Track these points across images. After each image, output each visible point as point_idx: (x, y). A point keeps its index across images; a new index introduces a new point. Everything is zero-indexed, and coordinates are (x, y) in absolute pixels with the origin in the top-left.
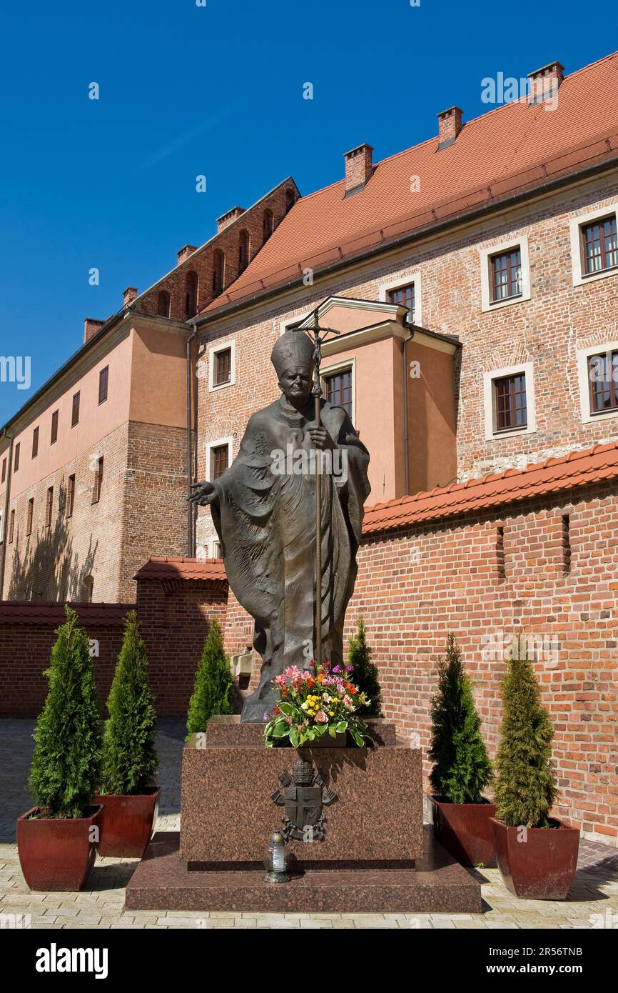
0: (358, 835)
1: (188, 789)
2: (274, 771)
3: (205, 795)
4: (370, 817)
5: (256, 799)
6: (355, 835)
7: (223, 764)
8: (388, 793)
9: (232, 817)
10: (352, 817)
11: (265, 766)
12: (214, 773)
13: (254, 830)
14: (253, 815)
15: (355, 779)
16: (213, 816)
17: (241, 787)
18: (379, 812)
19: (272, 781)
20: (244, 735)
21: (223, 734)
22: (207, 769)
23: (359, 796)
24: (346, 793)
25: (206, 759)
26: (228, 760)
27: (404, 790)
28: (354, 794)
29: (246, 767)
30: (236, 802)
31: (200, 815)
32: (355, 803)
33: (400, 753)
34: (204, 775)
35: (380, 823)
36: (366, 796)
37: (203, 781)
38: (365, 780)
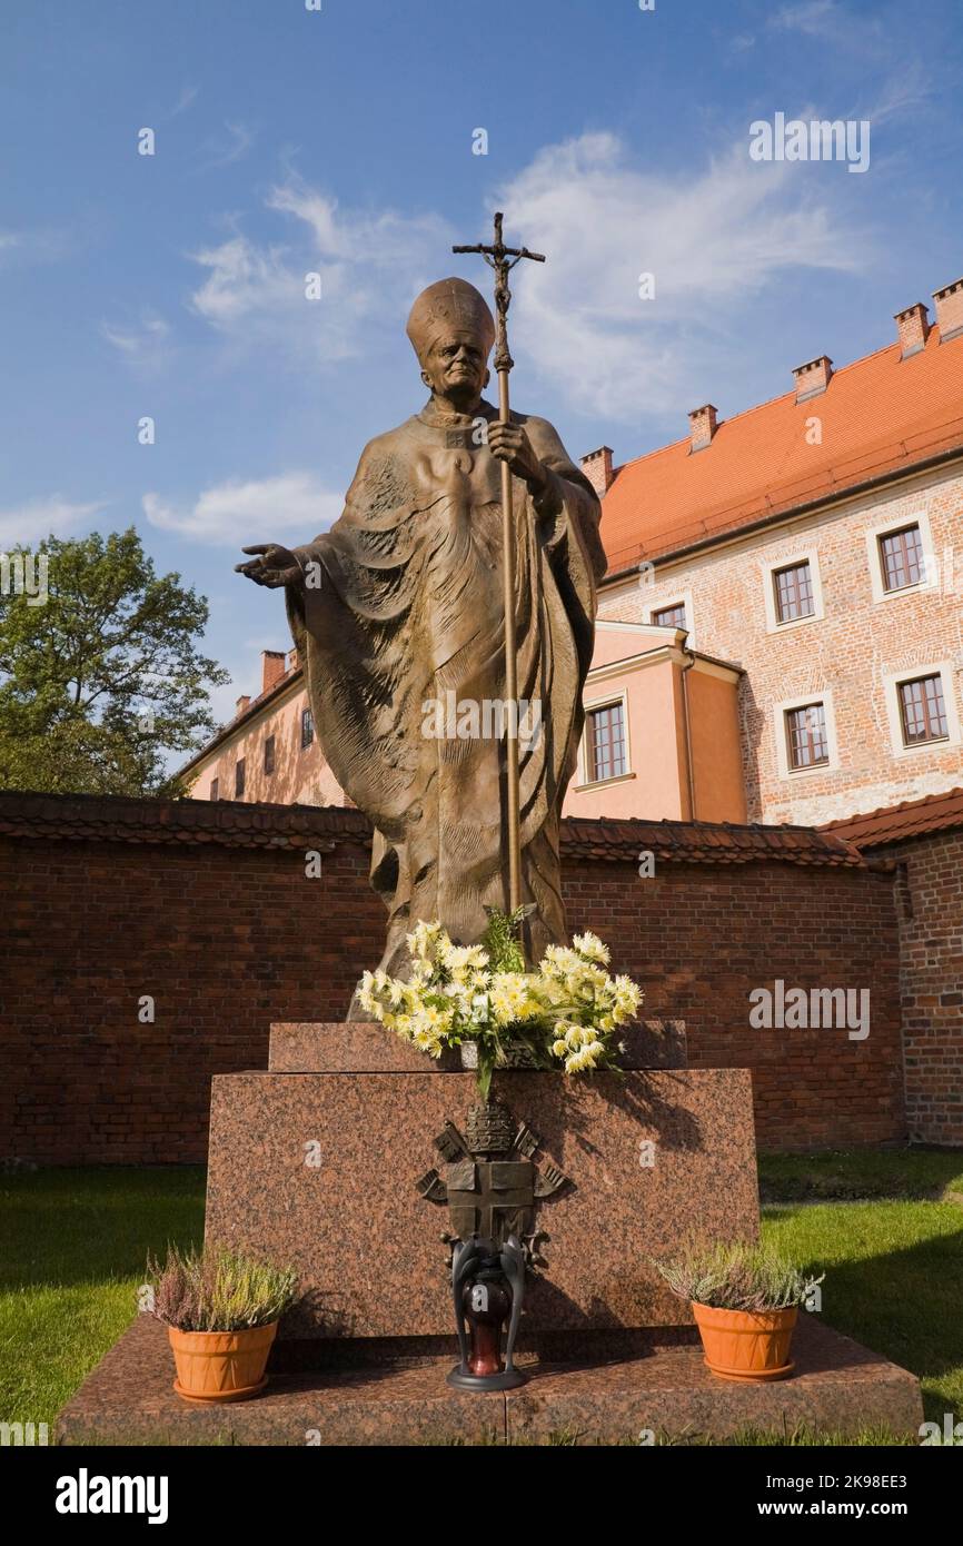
0: (616, 1268)
1: (222, 1170)
2: (424, 1127)
3: (263, 1183)
4: (643, 1226)
5: (382, 1190)
6: (610, 1270)
7: (305, 1111)
8: (681, 1172)
9: (325, 1233)
10: (603, 1229)
11: (403, 1115)
12: (284, 1133)
13: (377, 1263)
14: (375, 1230)
15: (606, 1142)
16: (282, 1233)
17: (347, 1164)
18: (662, 1216)
19: (419, 1149)
20: (353, 1049)
21: (307, 1046)
22: (268, 1122)
23: (618, 1181)
24: (587, 1175)
25: (265, 1101)
26: (316, 1102)
27: (717, 1164)
28: (606, 1178)
29: (358, 1119)
30: (334, 1198)
31: (252, 1230)
32: (608, 1196)
33: (705, 1080)
34: (261, 1138)
35: (665, 1241)
36: (634, 1181)
37: (259, 1150)
38: (629, 1143)
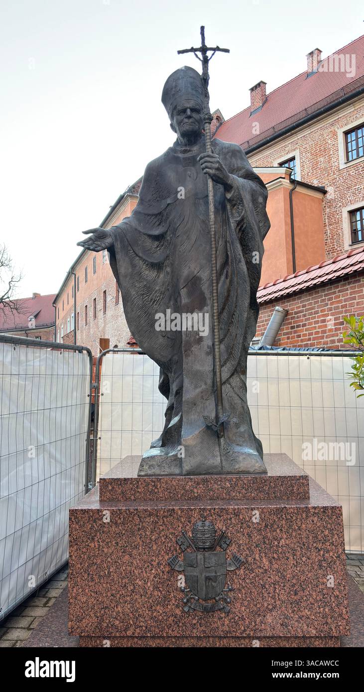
0: (270, 607)
1: (75, 554)
2: (172, 533)
3: (95, 561)
4: (284, 586)
5: (152, 565)
6: (267, 607)
7: (114, 526)
8: (304, 559)
9: (125, 586)
10: (263, 586)
11: (161, 528)
12: (104, 536)
13: (151, 601)
14: (149, 584)
15: (264, 542)
16: (104, 585)
17: (135, 552)
18: (294, 581)
19: (169, 545)
20: (139, 490)
21: (117, 489)
22: (96, 531)
23: (271, 562)
24: (255, 559)
25: (95, 521)
26: (119, 521)
27: (323, 555)
28: (264, 560)
29: (139, 529)
30: (129, 568)
31: (90, 584)
32: (266, 570)
33: (317, 511)
34: (93, 539)
35: (296, 594)
36: (279, 562)
37: (92, 545)
38: (276, 543)
